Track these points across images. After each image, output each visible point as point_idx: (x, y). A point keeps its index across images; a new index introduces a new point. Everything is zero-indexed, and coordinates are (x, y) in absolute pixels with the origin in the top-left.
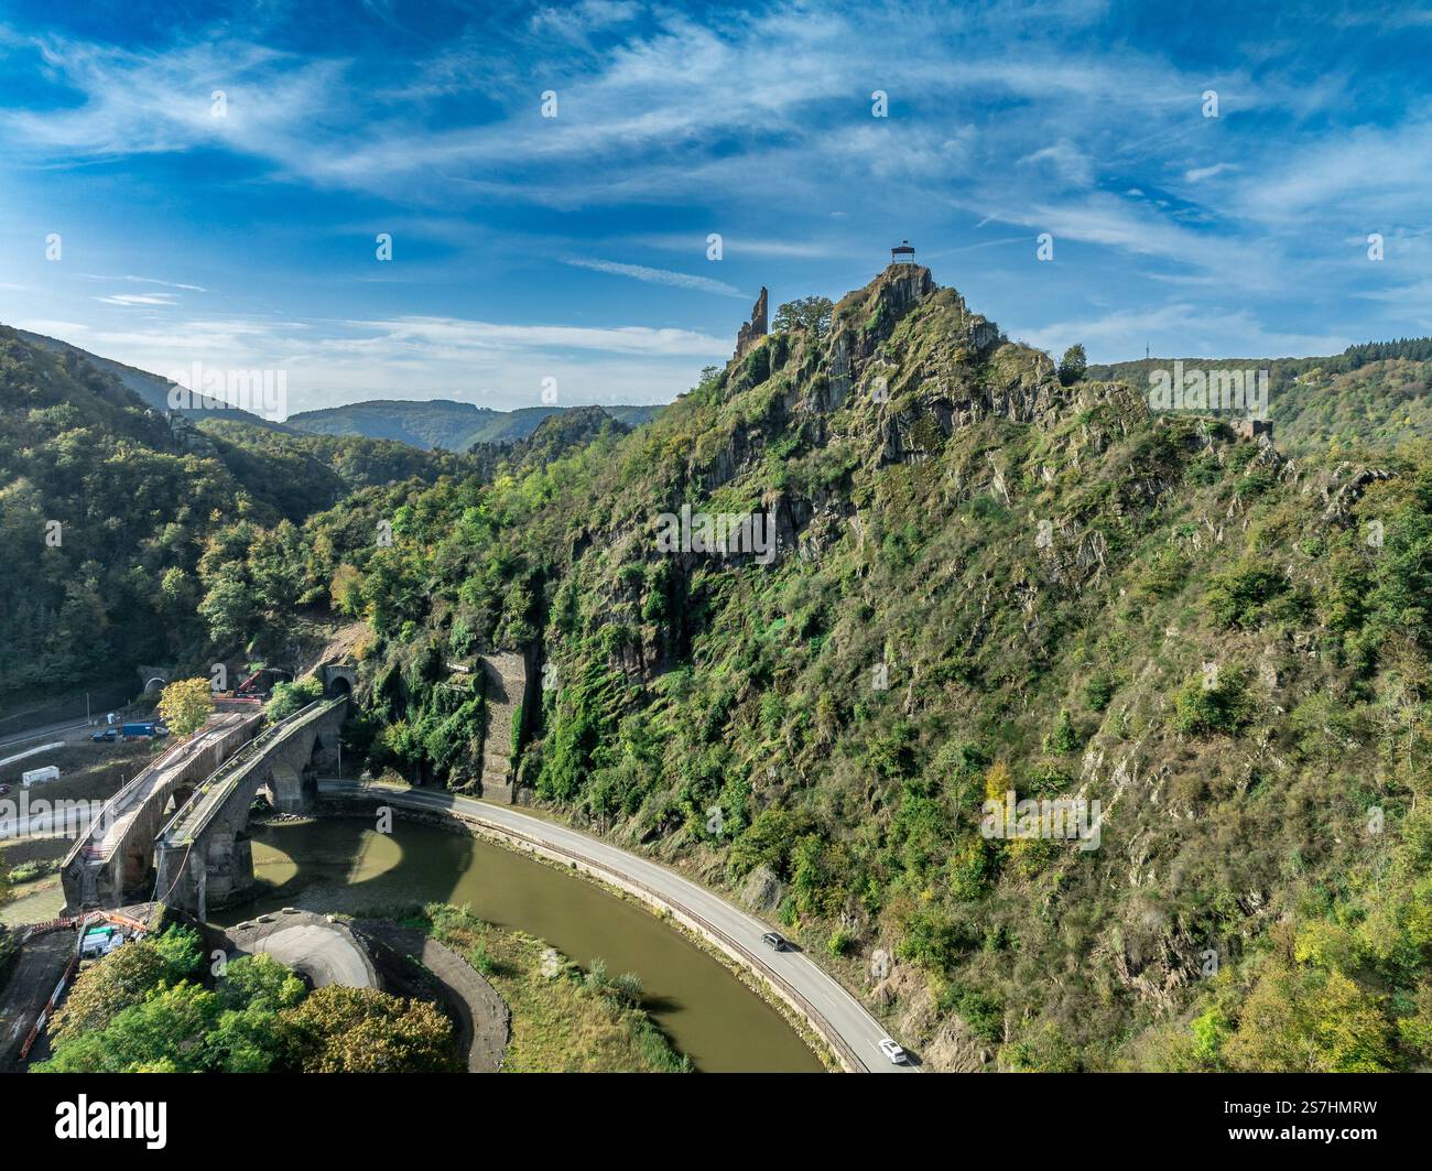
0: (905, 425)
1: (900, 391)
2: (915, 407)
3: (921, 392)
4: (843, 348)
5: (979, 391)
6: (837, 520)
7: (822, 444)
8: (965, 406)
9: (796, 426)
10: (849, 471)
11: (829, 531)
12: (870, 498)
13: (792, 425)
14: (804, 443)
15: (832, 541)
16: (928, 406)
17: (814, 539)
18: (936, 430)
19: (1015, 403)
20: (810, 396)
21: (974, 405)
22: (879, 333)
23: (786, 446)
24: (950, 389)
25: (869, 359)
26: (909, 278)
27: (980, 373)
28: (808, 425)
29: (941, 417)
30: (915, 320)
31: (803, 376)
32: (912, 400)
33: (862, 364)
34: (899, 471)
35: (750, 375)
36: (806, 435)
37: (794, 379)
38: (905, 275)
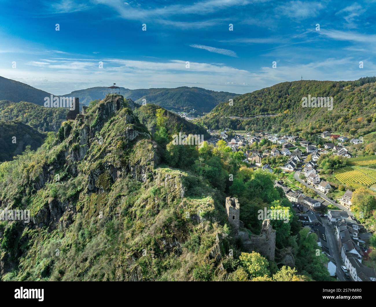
0: (97, 175)
1: (97, 159)
2: (101, 168)
3: (105, 160)
4: (85, 133)
5: (125, 163)
6: (73, 214)
7: (75, 176)
8: (120, 169)
9: (66, 166)
10: (78, 193)
11: (68, 219)
12: (82, 208)
13: (65, 165)
14: (68, 174)
15: (70, 224)
16: (107, 167)
17: (64, 221)
18: (109, 179)
19: (138, 172)
20: (71, 153)
21: (123, 170)
22: (97, 127)
23: (63, 174)
24: (114, 161)
25: (93, 139)
26: (112, 102)
27: (127, 154)
28: (70, 166)
29: (112, 173)
30: (112, 122)
31: (71, 143)
32: (100, 164)
33: (91, 141)
34: (94, 196)
35: (59, 138)
36: (69, 171)
37: (67, 144)
38: (110, 100)
